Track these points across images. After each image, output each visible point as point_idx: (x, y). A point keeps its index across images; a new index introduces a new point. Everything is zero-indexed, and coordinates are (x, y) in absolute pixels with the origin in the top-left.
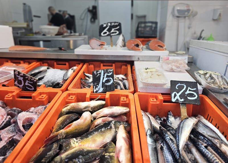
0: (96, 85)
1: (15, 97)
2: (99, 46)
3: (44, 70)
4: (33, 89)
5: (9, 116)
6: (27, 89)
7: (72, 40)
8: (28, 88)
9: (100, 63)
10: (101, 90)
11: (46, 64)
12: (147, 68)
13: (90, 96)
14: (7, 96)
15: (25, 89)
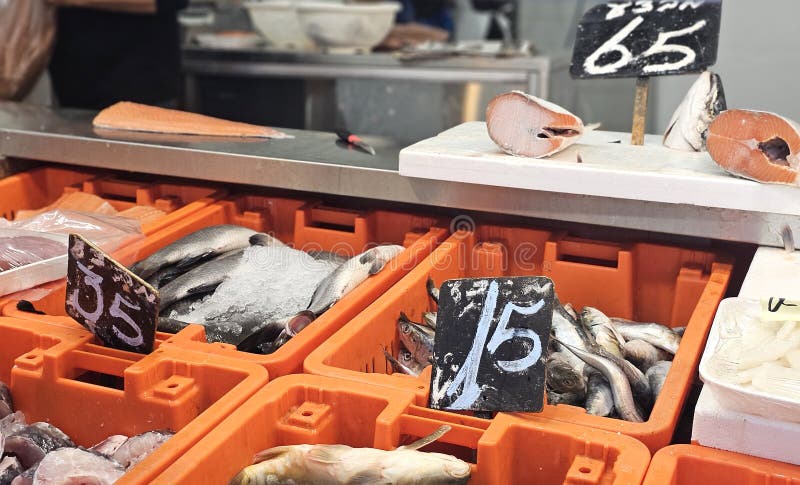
0: (450, 364)
1: (57, 372)
2: (542, 136)
3: (234, 246)
4: (139, 340)
5: (12, 461)
6: (115, 337)
7: (476, 81)
8: (121, 335)
9: (545, 234)
10: (472, 395)
11: (255, 218)
12: (781, 302)
13: (402, 423)
14: (22, 359)
15: (105, 335)
